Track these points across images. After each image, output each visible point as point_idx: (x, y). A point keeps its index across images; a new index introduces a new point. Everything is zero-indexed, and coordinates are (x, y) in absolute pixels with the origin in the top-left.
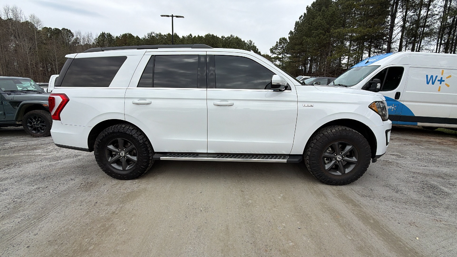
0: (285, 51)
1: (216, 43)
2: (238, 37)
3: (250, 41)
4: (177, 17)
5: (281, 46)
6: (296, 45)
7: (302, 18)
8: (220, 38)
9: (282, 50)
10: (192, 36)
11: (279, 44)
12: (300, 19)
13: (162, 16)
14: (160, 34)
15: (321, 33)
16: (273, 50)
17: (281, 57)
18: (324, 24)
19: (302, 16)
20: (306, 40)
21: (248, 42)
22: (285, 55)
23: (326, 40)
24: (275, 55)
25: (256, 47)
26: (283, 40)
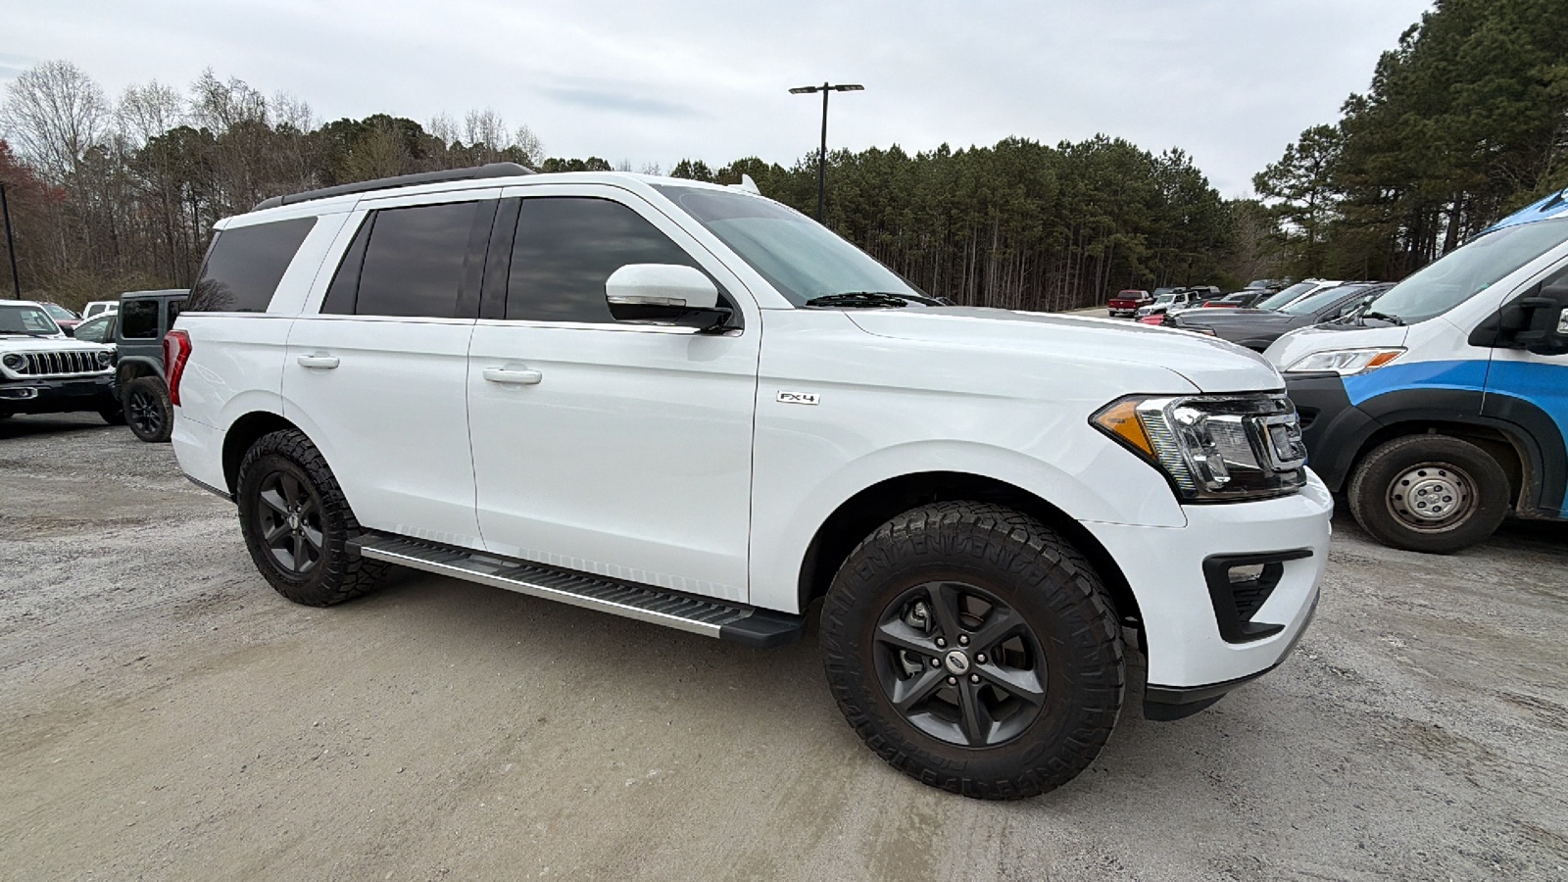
0: (1329, 180)
1: (1033, 168)
2: (1122, 142)
3: (1174, 151)
4: (841, 88)
5: (1308, 163)
6: (1370, 150)
7: (1416, 35)
8: (1052, 150)
9: (1313, 176)
10: (948, 152)
11: (1298, 155)
12: (1402, 40)
13: (794, 91)
14: (846, 151)
15: (1500, 89)
16: (1270, 178)
17: (1305, 205)
18: (1522, 46)
19: (1414, 28)
20: (1419, 128)
21: (1165, 153)
22: (1325, 198)
23: (1526, 116)
24: (1277, 198)
25: (1197, 173)
26: (1315, 139)
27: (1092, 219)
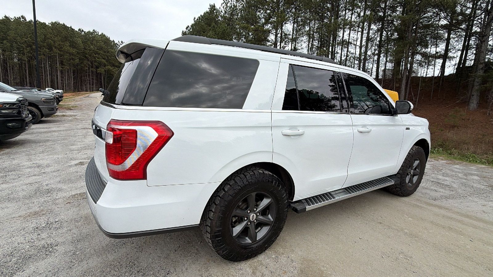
27: (98, 60)
